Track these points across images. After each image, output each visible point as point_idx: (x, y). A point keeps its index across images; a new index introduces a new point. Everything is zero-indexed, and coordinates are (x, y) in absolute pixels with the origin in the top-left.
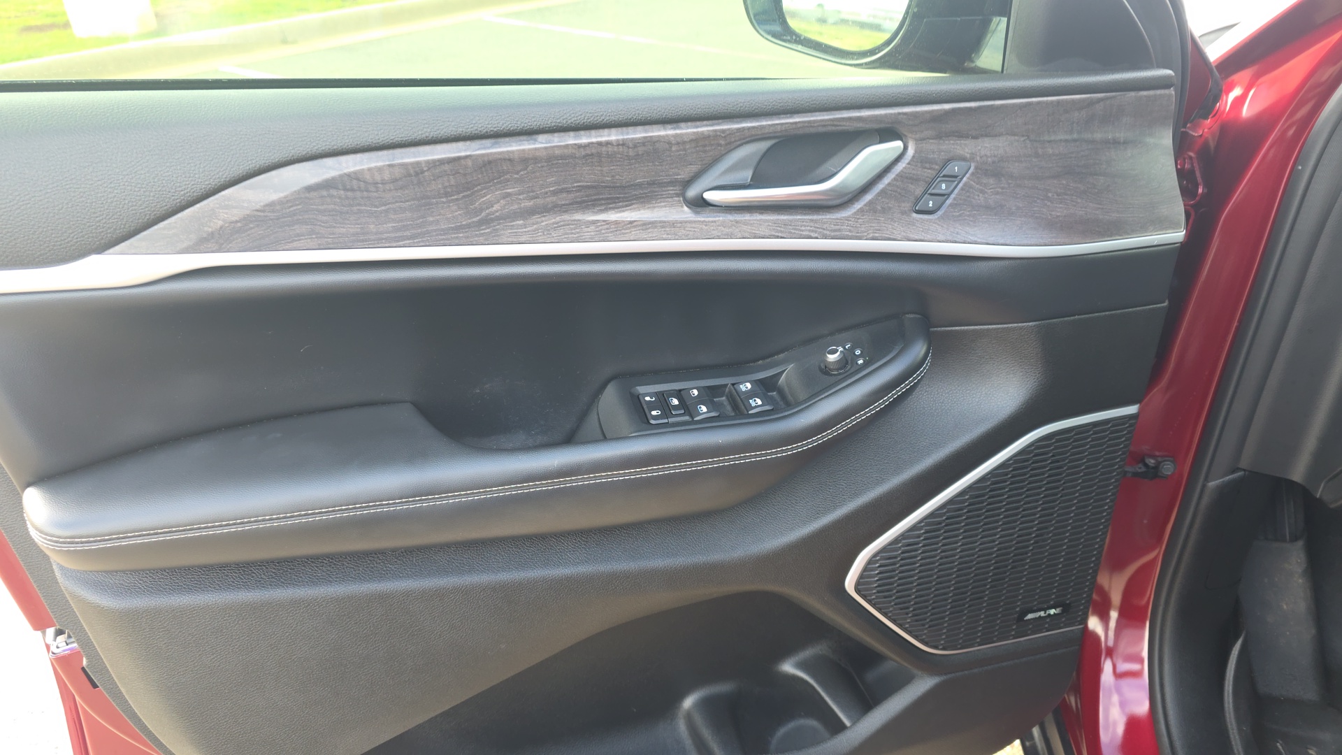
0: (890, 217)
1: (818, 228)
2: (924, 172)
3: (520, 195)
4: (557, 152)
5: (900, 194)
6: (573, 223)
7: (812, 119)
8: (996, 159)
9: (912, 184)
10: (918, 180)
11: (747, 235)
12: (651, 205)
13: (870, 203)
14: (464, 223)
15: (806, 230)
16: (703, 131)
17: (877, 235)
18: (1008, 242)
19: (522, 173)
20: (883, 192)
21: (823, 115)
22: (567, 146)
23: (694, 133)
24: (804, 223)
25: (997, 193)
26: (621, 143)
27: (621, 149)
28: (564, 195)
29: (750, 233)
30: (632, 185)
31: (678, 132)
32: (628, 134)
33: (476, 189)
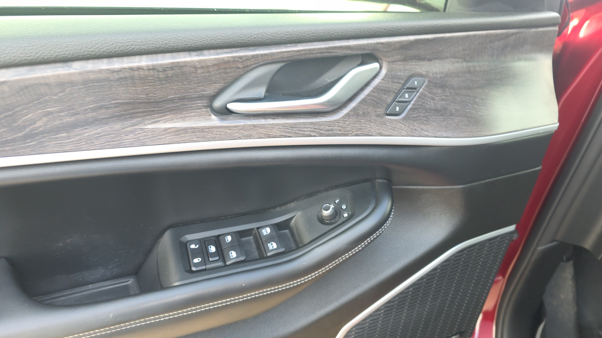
0: (369, 119)
1: (316, 129)
2: (394, 85)
3: (60, 112)
4: (92, 76)
5: (376, 102)
6: (113, 132)
7: (312, 47)
8: (443, 75)
9: (385, 94)
10: (389, 91)
11: (262, 136)
12: (183, 115)
13: (354, 109)
14: (9, 138)
15: (307, 131)
16: (223, 58)
17: (359, 133)
18: (449, 136)
19: (60, 95)
20: (364, 101)
21: (321, 45)
22: (101, 71)
23: (216, 59)
24: (306, 126)
25: (443, 100)
26: (151, 68)
27: (152, 73)
28: (103, 111)
29: (265, 134)
30: (165, 100)
31: (202, 58)
32: (157, 60)
33: (16, 110)
